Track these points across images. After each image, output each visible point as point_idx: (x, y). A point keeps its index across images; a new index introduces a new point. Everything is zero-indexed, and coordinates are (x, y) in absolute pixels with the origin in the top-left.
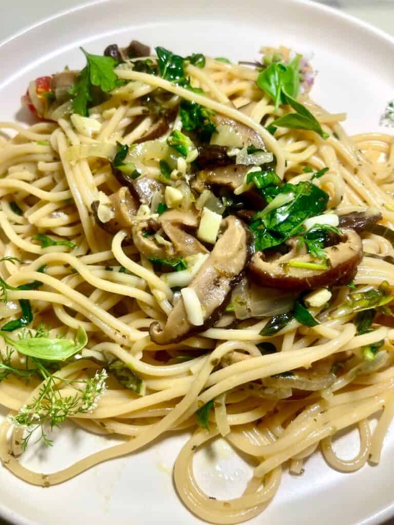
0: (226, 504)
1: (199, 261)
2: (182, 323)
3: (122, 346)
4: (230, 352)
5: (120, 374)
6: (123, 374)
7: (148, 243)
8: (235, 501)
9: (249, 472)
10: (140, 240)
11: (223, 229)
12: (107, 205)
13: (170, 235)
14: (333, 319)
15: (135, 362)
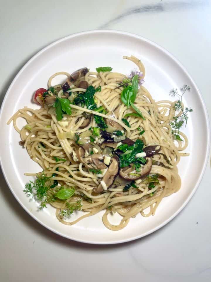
0: (116, 227)
1: (105, 171)
2: (102, 189)
3: (85, 191)
4: (116, 194)
5: (86, 199)
6: (87, 199)
7: (89, 166)
8: (118, 226)
9: (122, 218)
10: (87, 166)
11: (111, 161)
12: (75, 156)
13: (95, 163)
14: (143, 183)
15: (90, 196)
